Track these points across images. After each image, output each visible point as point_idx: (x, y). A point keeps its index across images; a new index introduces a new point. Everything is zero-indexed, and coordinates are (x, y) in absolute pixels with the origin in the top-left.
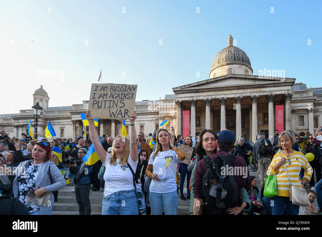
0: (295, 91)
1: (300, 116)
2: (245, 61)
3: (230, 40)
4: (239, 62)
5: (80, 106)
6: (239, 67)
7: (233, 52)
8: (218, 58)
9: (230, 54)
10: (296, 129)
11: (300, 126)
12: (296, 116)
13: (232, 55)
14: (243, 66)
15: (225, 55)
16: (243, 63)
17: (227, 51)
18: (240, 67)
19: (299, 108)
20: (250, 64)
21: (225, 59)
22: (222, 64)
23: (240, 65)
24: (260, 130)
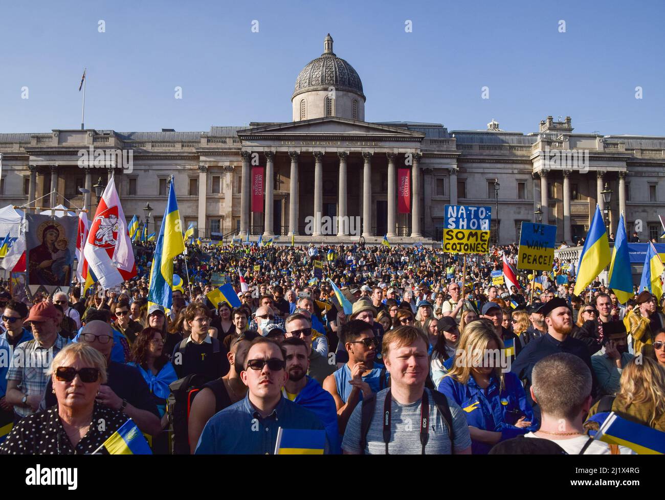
0: (432, 138)
1: (437, 179)
2: (354, 85)
3: (328, 43)
4: (344, 88)
5: (47, 140)
6: (343, 95)
7: (334, 69)
8: (308, 75)
9: (329, 73)
10: (432, 200)
11: (437, 195)
12: (432, 178)
13: (331, 75)
14: (350, 94)
15: (320, 73)
16: (350, 89)
17: (323, 66)
18: (345, 95)
19: (437, 166)
20: (361, 89)
21: (320, 79)
22: (315, 87)
23: (344, 92)
24: (376, 201)
